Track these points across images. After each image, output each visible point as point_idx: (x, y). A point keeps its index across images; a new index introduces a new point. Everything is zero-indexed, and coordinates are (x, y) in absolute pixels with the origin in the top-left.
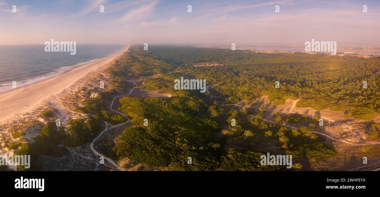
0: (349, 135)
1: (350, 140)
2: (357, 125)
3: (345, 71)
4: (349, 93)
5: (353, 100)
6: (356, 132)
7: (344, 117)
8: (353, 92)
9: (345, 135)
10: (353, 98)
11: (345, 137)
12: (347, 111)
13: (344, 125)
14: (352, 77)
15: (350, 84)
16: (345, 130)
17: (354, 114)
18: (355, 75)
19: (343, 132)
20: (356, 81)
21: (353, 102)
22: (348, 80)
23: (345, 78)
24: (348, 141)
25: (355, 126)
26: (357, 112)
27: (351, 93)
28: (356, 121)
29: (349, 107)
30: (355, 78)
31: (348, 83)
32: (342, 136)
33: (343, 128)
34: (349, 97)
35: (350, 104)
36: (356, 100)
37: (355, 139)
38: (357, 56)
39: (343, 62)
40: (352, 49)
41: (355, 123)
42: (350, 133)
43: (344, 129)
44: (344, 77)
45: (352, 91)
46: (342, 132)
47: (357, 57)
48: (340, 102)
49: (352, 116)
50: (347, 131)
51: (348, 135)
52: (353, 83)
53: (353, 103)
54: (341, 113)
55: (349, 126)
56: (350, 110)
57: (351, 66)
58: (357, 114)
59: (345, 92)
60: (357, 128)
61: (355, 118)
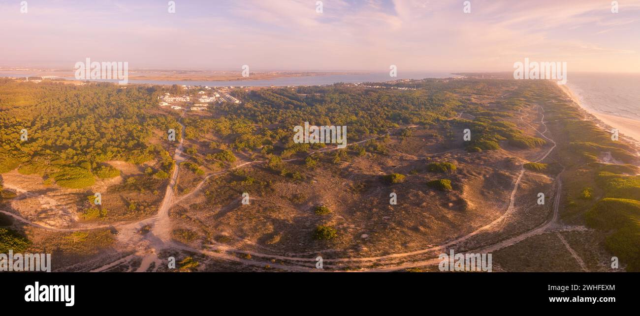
0: (51, 215)
1: (52, 223)
2: (64, 197)
3: (43, 107)
4: (50, 144)
5: (57, 155)
6: (61, 209)
7: (43, 184)
8: (58, 143)
9: (44, 214)
10: (57, 153)
11: (45, 218)
12: (47, 175)
13: (43, 198)
14: (55, 117)
15: (53, 129)
16: (44, 206)
17: (60, 179)
18: (60, 115)
19: (41, 208)
20: (63, 125)
21: (56, 159)
22: (49, 123)
23: (43, 120)
24: (49, 224)
25: (61, 199)
26: (64, 175)
27: (54, 145)
28: (62, 191)
29: (51, 167)
30: (60, 119)
31: (48, 128)
32: (40, 216)
33: (41, 202)
34: (51, 151)
35: (52, 163)
36: (63, 155)
37: (60, 221)
38: (63, 82)
39: (40, 93)
40: (55, 71)
41: (61, 195)
42: (52, 210)
43: (42, 204)
44: (42, 118)
45: (56, 140)
46: (39, 210)
47: (63, 84)
48: (36, 159)
49: (55, 183)
50: (48, 208)
51: (49, 214)
52: (58, 128)
53: (58, 162)
54: (38, 177)
55: (52, 200)
56: (53, 172)
57: (53, 100)
58: (63, 180)
59: (44, 143)
60: (65, 203)
61: (61, 185)
